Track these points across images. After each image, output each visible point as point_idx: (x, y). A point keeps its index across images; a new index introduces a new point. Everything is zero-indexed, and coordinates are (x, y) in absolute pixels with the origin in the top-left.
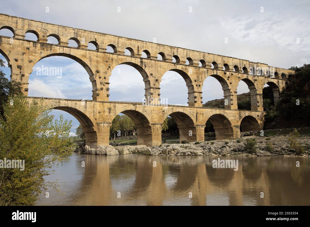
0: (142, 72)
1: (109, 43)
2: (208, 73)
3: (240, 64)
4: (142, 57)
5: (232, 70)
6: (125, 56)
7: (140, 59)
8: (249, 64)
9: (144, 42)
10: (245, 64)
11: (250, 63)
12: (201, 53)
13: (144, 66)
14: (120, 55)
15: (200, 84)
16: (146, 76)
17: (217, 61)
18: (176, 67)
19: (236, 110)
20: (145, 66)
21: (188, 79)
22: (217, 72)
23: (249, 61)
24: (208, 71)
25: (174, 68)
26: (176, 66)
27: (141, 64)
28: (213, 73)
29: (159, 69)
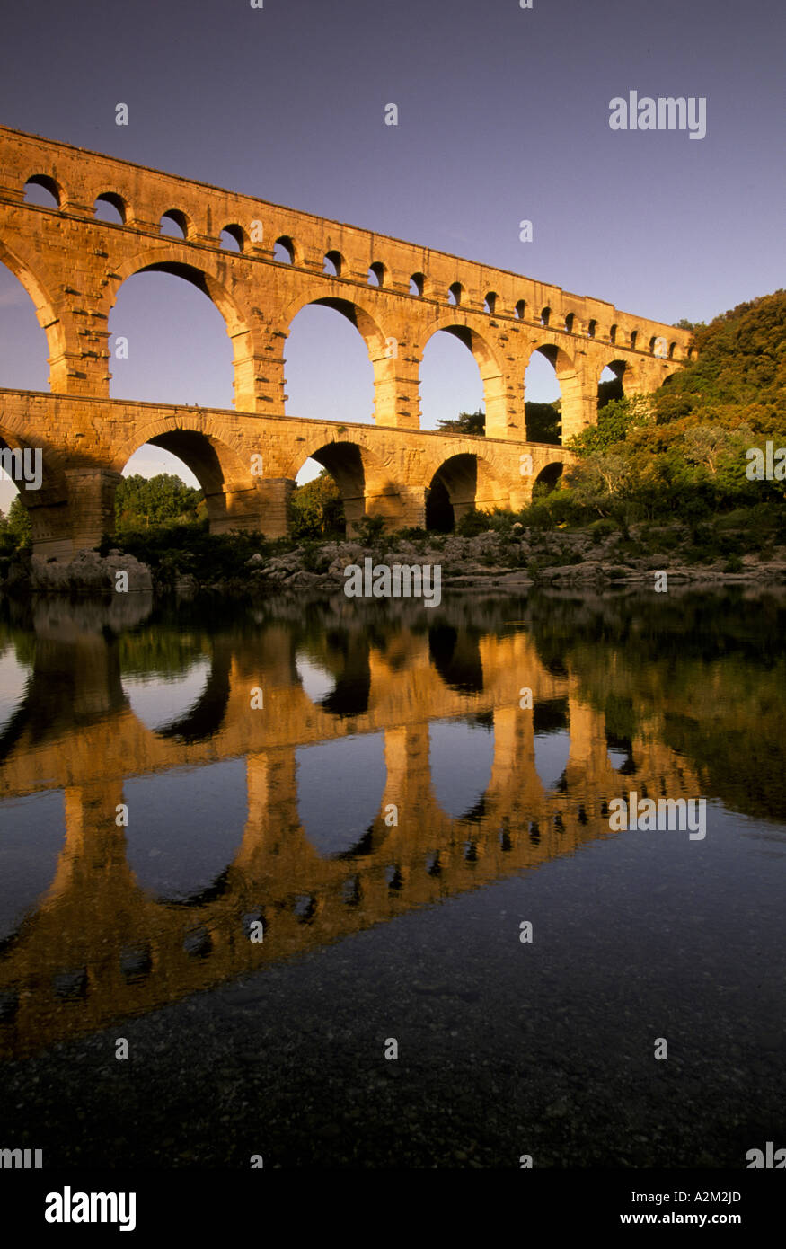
0: (225, 303)
1: (105, 190)
2: (437, 318)
3: (535, 296)
4: (223, 247)
5: (512, 316)
6: (161, 238)
7: (216, 254)
8: (562, 300)
9: (230, 197)
10: (552, 300)
11: (564, 297)
12: (417, 249)
13: (231, 281)
14: (145, 234)
15: (416, 353)
16: (238, 317)
17: (465, 280)
18: (338, 290)
19: (520, 443)
20: (235, 281)
21: (375, 337)
22: (466, 319)
23: (561, 289)
24: (438, 311)
25: (330, 296)
26: (335, 287)
27: (219, 272)
28: (455, 319)
29: (281, 293)
